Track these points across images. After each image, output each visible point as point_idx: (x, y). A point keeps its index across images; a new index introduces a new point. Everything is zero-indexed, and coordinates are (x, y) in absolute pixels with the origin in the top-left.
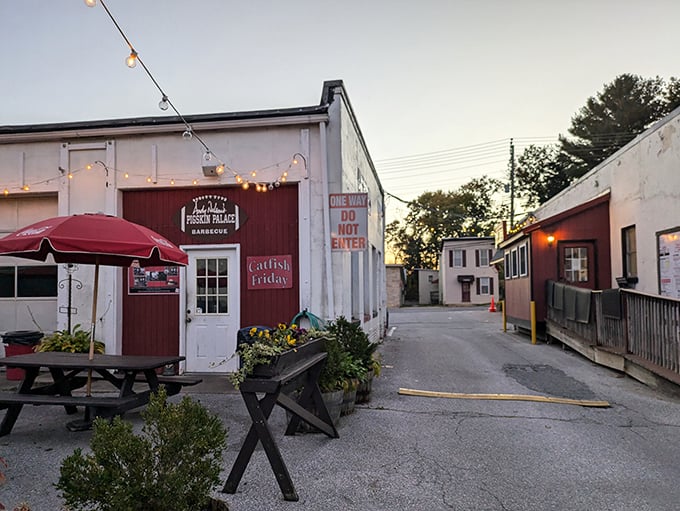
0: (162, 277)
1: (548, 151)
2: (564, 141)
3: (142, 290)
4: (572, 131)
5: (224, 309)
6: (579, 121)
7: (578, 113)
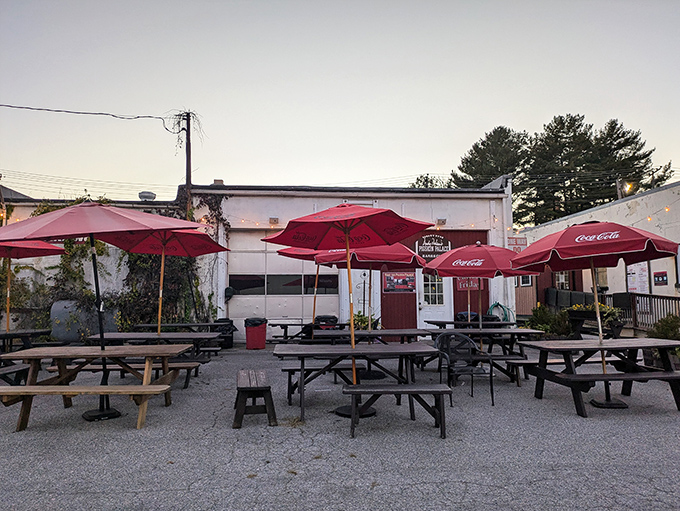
0: (405, 282)
1: (434, 182)
2: (454, 176)
3: (392, 290)
4: (460, 168)
5: (441, 302)
6: (466, 161)
7: (468, 155)
